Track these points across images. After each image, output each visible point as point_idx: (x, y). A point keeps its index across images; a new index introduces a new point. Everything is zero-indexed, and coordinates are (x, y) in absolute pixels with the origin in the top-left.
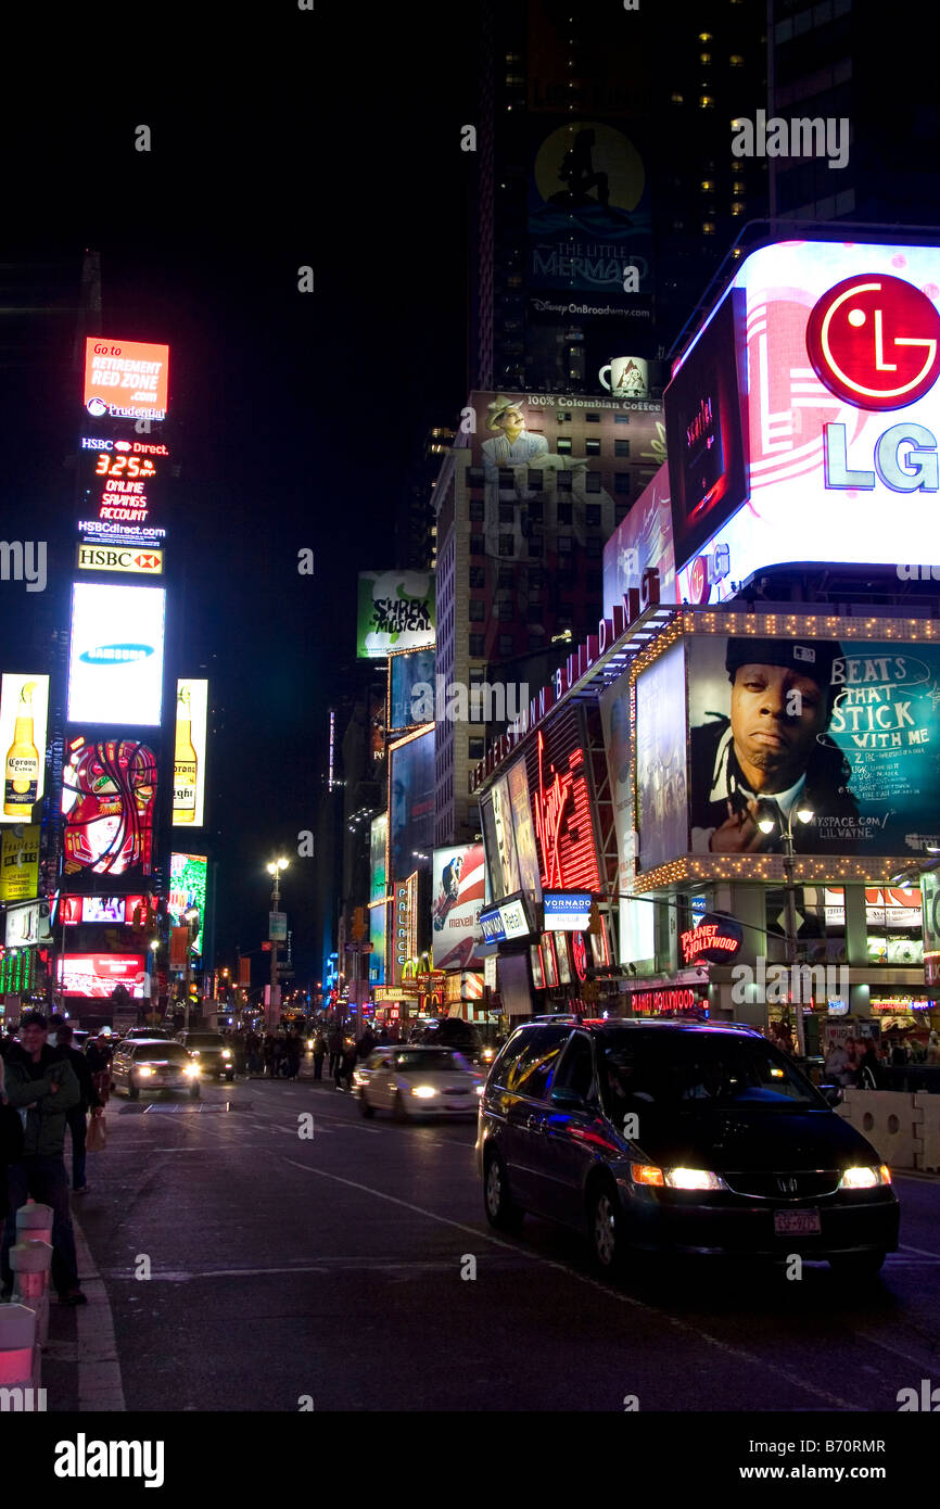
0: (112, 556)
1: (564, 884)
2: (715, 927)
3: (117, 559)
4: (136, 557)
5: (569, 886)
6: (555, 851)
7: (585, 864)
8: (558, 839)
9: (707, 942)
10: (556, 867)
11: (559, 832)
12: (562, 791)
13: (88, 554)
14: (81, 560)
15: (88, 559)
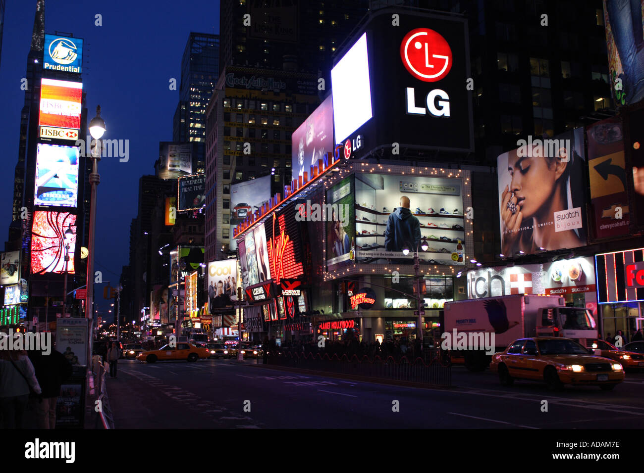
0: (55, 132)
1: (284, 277)
2: (365, 294)
3: (58, 133)
4: (66, 133)
5: (287, 278)
6: (281, 263)
7: (296, 268)
8: (282, 258)
9: (362, 300)
10: (280, 269)
11: (283, 255)
12: (285, 238)
13: (44, 131)
14: (41, 133)
15: (44, 133)
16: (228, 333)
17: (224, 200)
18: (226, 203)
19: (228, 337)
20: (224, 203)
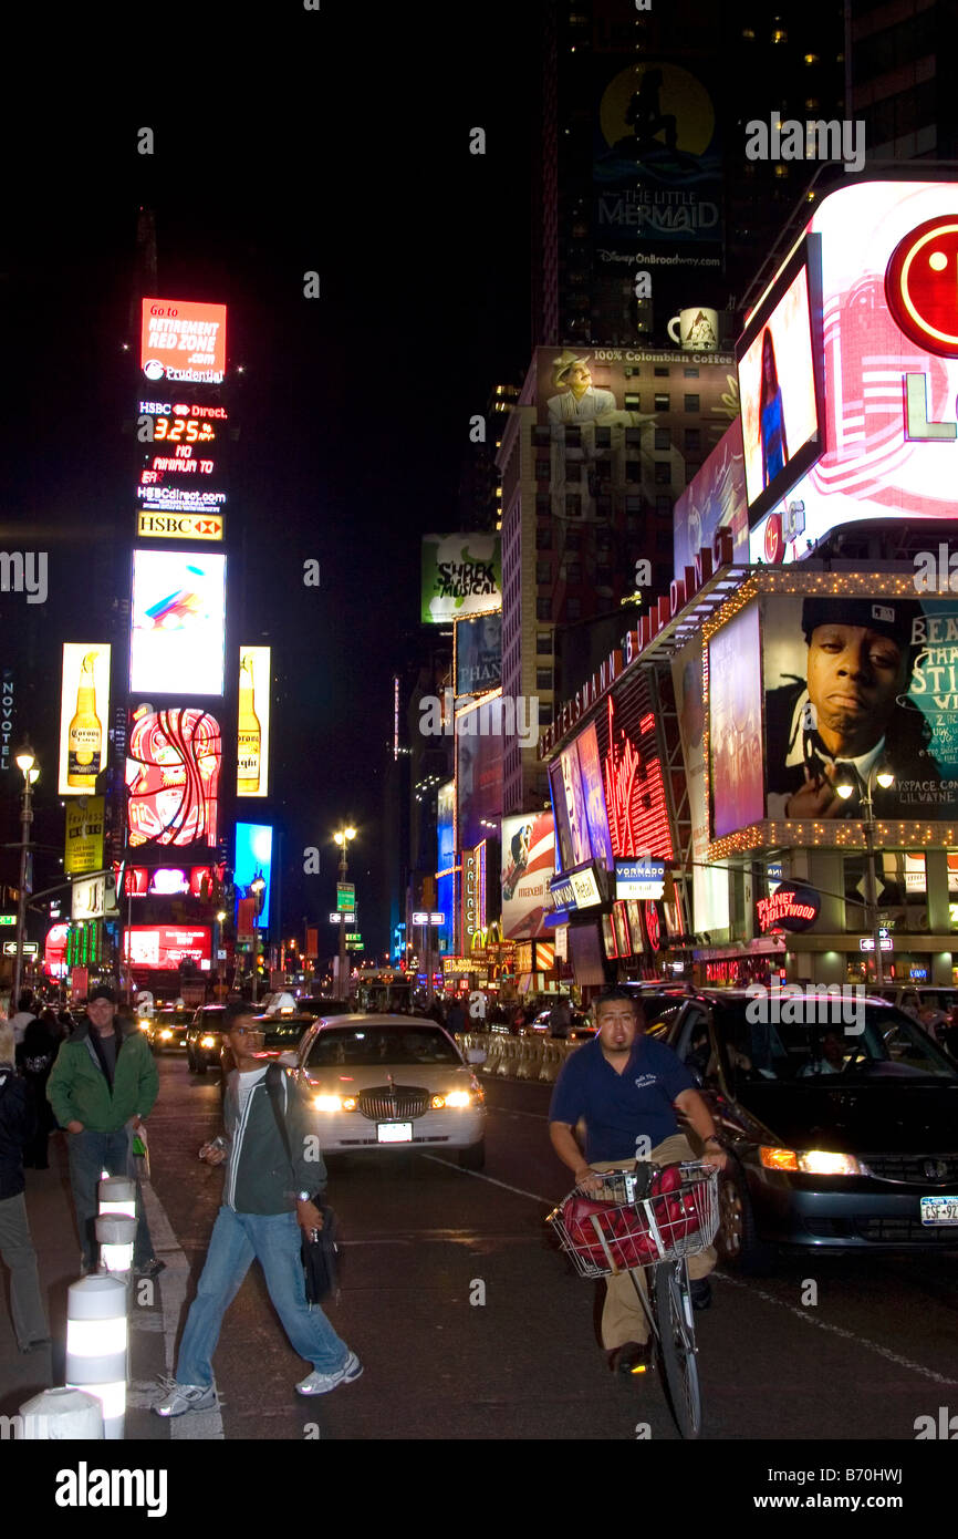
0: (172, 522)
1: (635, 852)
2: (792, 895)
4: (197, 523)
6: (627, 818)
7: (657, 832)
8: (630, 807)
9: (784, 909)
10: (627, 835)
11: (631, 799)
12: (633, 757)
13: (147, 521)
14: (140, 527)
15: (147, 526)
16: (547, 988)
17: (539, 668)
18: (544, 676)
19: (547, 996)
20: (539, 677)
